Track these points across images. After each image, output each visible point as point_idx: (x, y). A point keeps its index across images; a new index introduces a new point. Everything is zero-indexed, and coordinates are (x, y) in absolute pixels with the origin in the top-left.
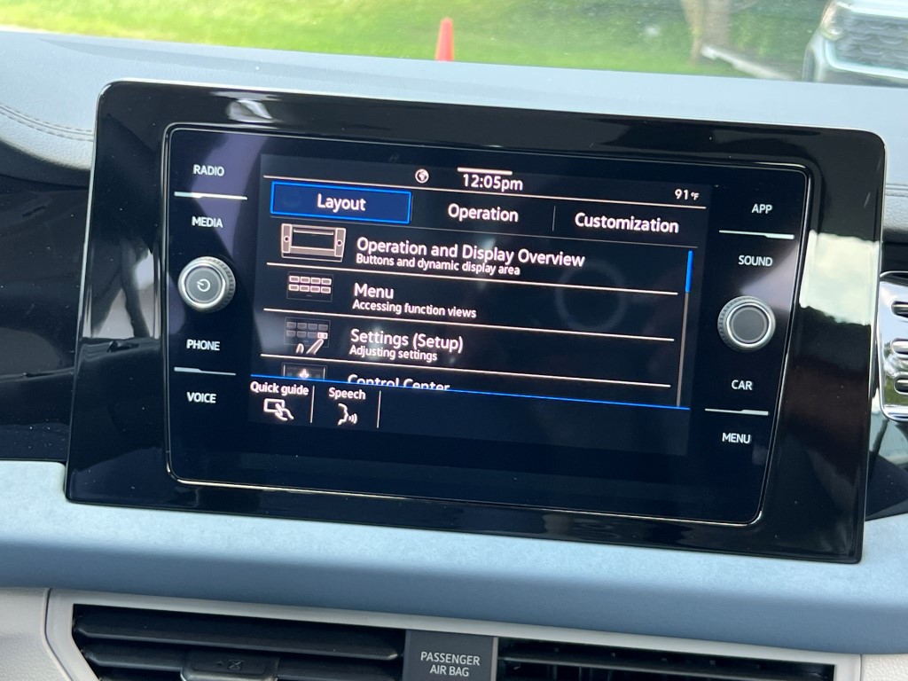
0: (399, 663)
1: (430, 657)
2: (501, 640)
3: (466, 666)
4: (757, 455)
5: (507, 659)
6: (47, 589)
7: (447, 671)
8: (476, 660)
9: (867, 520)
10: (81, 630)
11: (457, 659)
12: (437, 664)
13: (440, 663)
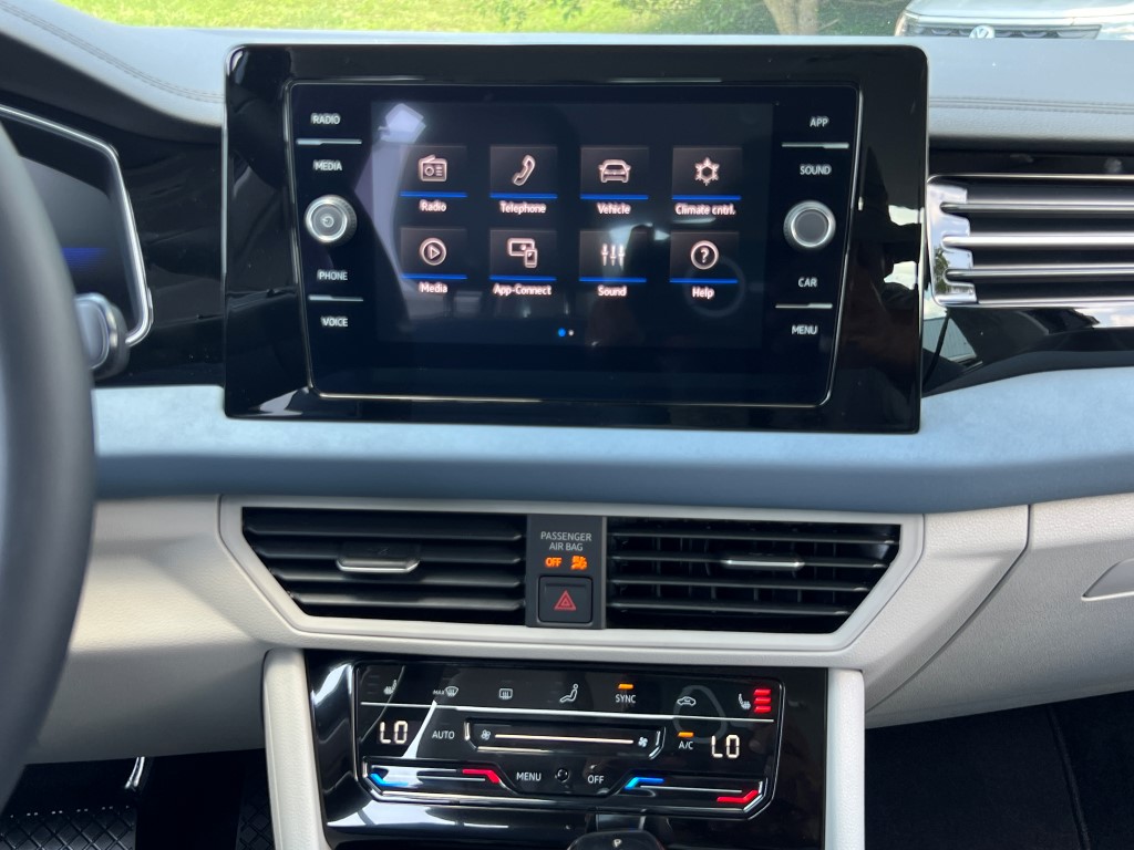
0: (522, 543)
1: (548, 536)
2: (610, 519)
3: (580, 542)
4: (823, 344)
5: (616, 534)
6: (217, 496)
7: (564, 547)
8: (589, 537)
9: (924, 396)
10: (251, 529)
11: (572, 537)
12: (555, 542)
13: (557, 540)
